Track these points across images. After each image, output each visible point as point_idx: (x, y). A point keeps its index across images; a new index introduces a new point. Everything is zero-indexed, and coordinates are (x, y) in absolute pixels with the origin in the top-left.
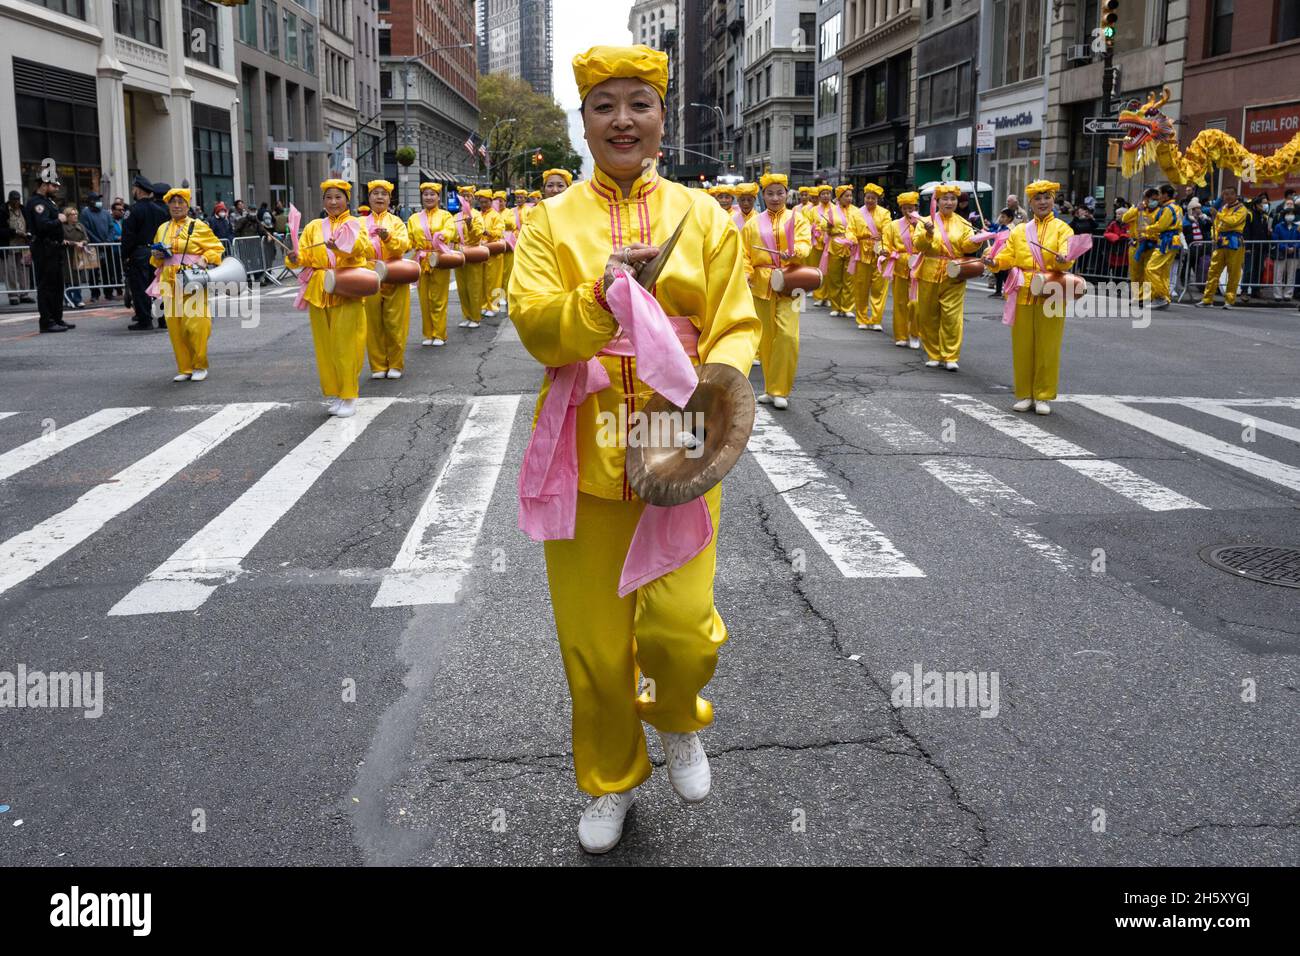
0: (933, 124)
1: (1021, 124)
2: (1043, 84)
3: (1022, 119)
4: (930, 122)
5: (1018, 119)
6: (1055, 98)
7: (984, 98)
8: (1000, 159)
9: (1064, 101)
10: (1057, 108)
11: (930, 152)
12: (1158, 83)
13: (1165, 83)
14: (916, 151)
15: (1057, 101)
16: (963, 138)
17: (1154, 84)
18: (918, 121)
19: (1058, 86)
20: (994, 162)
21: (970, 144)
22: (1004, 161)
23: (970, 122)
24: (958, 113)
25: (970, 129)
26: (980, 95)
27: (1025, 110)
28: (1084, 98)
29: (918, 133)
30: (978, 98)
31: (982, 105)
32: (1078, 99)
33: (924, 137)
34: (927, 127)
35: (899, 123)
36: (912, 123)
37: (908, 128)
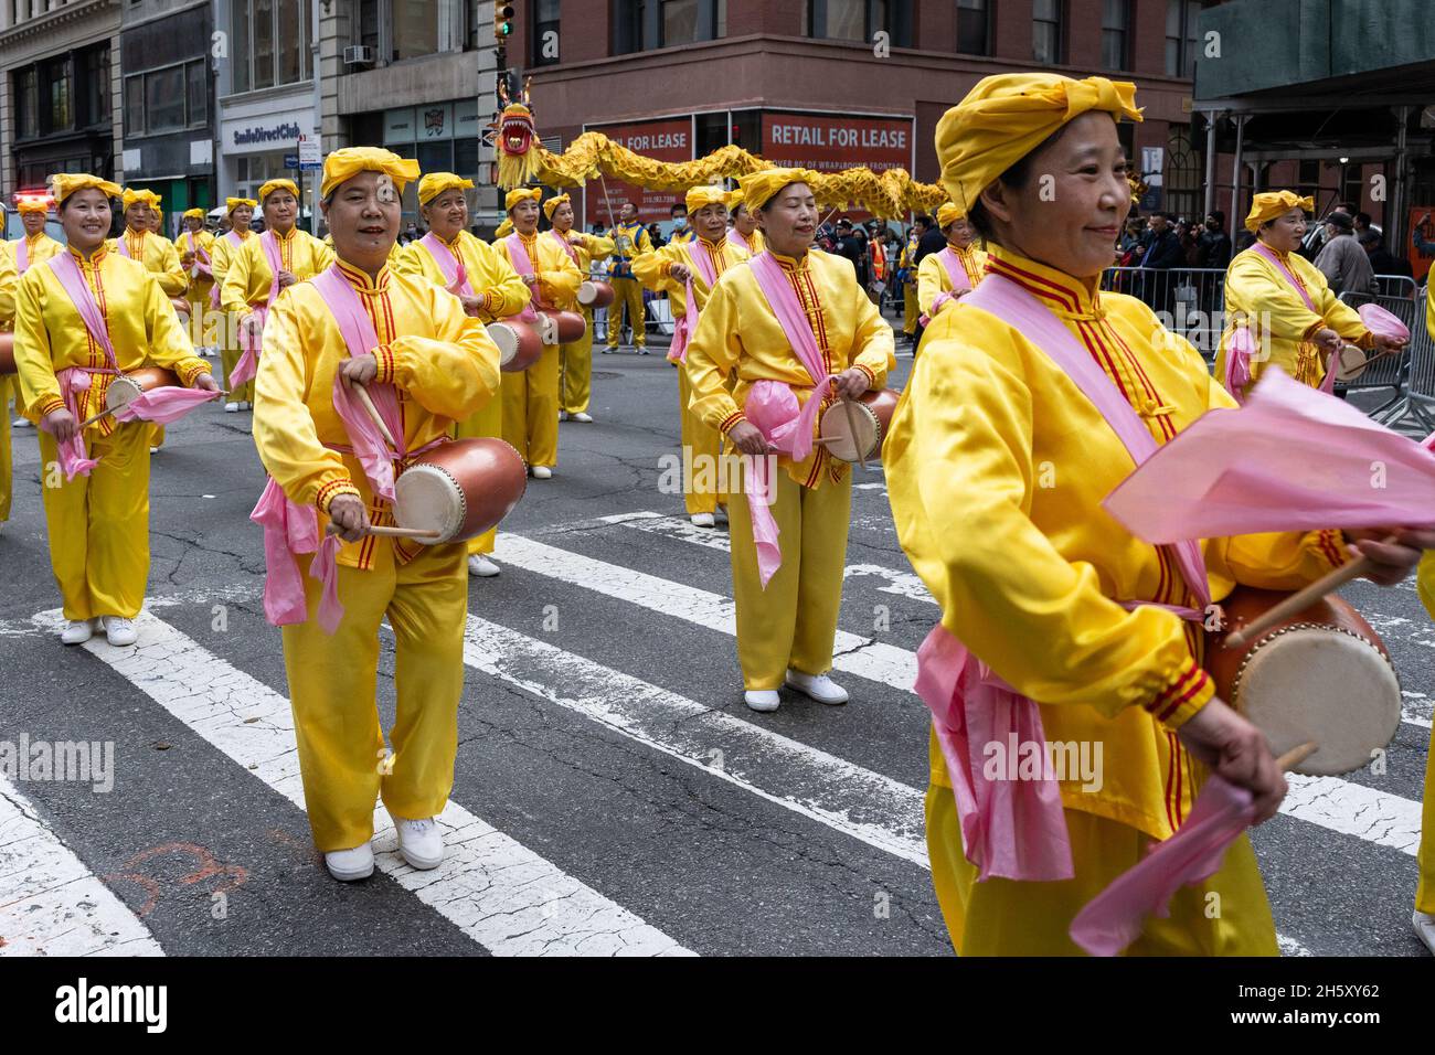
0: (150, 135)
1: (284, 137)
2: (313, 89)
3: (285, 132)
4: (146, 133)
5: (279, 131)
6: (331, 107)
7: (226, 104)
8: (253, 179)
9: (344, 111)
10: (336, 120)
11: (149, 170)
12: (471, 95)
13: (480, 95)
14: (126, 168)
15: (334, 111)
16: (200, 153)
17: (465, 95)
18: (126, 130)
19: (334, 92)
20: (243, 183)
21: (210, 161)
22: (257, 182)
23: (209, 132)
24: (189, 122)
25: (210, 142)
26: (221, 101)
27: (290, 120)
28: (370, 109)
29: (128, 145)
30: (218, 104)
31: (223, 114)
32: (364, 110)
33: (138, 151)
34: (144, 139)
35: (96, 132)
36: (118, 132)
37: (111, 139)
